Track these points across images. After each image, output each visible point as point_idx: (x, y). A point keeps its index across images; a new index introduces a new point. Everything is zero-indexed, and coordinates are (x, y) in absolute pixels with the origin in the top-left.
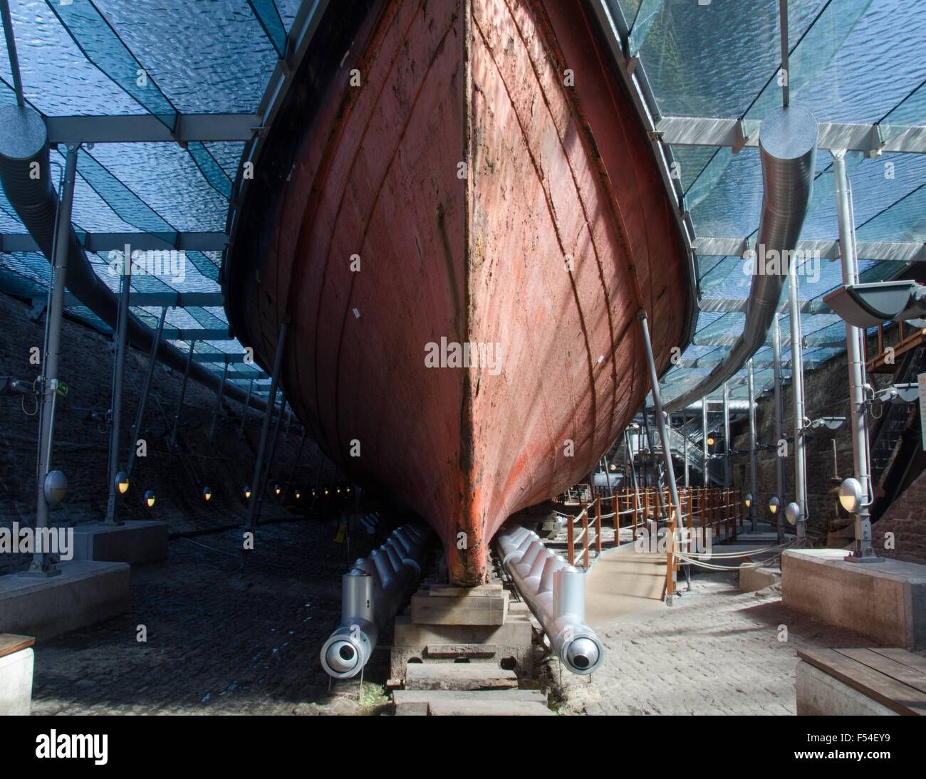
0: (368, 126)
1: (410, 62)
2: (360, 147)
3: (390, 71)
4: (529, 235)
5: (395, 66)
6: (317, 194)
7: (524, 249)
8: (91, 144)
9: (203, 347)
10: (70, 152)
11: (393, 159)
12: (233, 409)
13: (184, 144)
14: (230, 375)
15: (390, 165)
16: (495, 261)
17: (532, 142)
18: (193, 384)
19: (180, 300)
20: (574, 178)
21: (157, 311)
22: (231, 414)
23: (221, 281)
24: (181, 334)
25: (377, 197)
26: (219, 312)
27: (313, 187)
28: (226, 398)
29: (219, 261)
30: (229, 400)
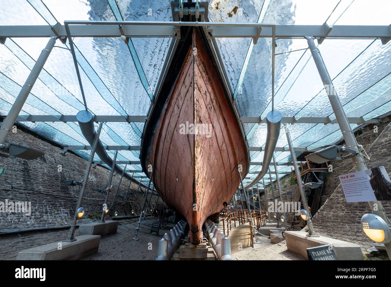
0: (171, 116)
1: (181, 97)
2: (170, 121)
3: (176, 101)
4: (211, 142)
5: (177, 100)
6: (160, 135)
7: (210, 146)
8: (106, 122)
9: (136, 174)
10: (101, 124)
11: (177, 123)
12: (143, 190)
13: (129, 123)
14: (143, 181)
15: (176, 125)
16: (202, 147)
17: (211, 118)
18: (132, 183)
19: (130, 163)
20: (221, 130)
21: (125, 165)
22: (142, 191)
23: (140, 158)
24: (131, 171)
25: (173, 133)
26: (140, 166)
27: (159, 133)
28: (141, 187)
29: (139, 153)
30: (142, 188)
